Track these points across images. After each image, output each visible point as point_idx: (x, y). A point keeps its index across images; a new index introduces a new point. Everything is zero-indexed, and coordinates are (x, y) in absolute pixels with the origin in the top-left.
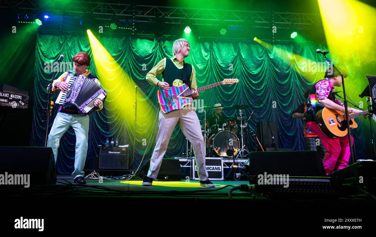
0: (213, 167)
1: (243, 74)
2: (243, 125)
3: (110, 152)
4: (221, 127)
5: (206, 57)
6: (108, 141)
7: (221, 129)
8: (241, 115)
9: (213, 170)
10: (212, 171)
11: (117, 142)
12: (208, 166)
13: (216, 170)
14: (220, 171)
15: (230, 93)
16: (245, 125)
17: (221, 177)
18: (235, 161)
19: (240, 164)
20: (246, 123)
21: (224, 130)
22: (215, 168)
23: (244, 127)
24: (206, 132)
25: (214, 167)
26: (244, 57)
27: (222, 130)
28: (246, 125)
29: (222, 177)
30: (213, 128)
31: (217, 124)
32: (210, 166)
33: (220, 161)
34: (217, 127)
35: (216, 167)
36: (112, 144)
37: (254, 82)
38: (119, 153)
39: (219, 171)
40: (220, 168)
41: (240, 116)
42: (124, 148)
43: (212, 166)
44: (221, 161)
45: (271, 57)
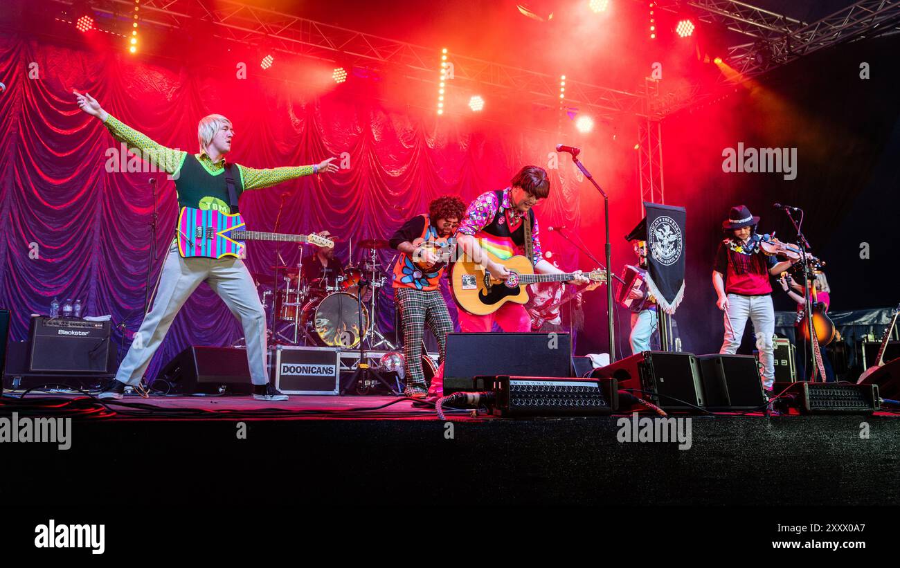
0: (319, 368)
1: (373, 173)
2: (376, 281)
3: (62, 332)
4: (332, 284)
5: (296, 127)
6: (56, 306)
7: (331, 288)
8: (374, 261)
9: (319, 374)
10: (315, 375)
11: (78, 307)
12: (309, 365)
13: (325, 374)
14: (333, 375)
15: (343, 212)
16: (381, 282)
17: (333, 388)
18: (365, 354)
19: (372, 362)
20: (383, 278)
21: (339, 290)
22: (324, 368)
23: (378, 285)
24: (301, 293)
25: (322, 366)
26: (376, 139)
27: (334, 291)
28: (383, 282)
29: (335, 388)
30: (315, 285)
31: (325, 277)
32: (312, 366)
33: (334, 354)
34: (324, 284)
35: (326, 366)
36: (68, 312)
37: (392, 193)
38: (84, 333)
39: (330, 375)
40: (334, 370)
41: (372, 263)
42: (98, 323)
43: (317, 366)
44: (336, 354)
45: (430, 146)
